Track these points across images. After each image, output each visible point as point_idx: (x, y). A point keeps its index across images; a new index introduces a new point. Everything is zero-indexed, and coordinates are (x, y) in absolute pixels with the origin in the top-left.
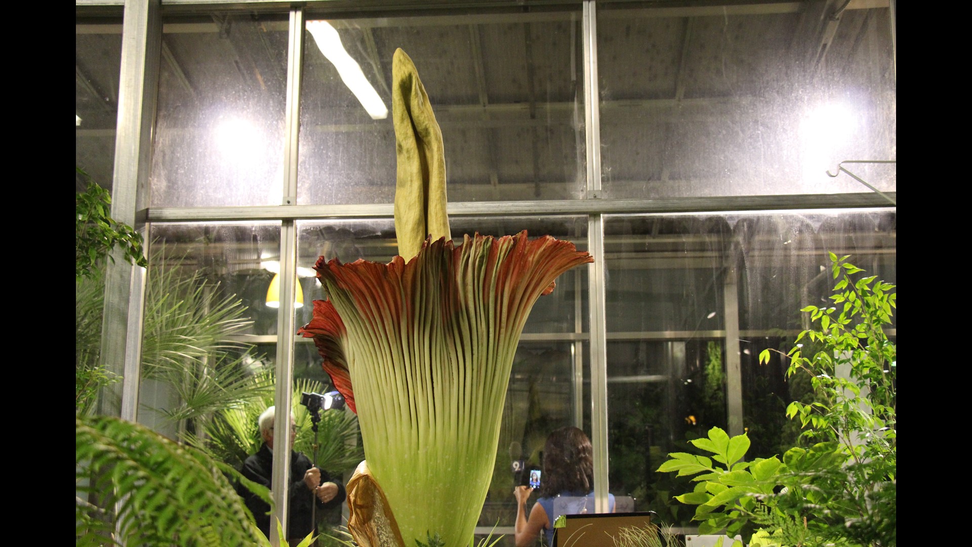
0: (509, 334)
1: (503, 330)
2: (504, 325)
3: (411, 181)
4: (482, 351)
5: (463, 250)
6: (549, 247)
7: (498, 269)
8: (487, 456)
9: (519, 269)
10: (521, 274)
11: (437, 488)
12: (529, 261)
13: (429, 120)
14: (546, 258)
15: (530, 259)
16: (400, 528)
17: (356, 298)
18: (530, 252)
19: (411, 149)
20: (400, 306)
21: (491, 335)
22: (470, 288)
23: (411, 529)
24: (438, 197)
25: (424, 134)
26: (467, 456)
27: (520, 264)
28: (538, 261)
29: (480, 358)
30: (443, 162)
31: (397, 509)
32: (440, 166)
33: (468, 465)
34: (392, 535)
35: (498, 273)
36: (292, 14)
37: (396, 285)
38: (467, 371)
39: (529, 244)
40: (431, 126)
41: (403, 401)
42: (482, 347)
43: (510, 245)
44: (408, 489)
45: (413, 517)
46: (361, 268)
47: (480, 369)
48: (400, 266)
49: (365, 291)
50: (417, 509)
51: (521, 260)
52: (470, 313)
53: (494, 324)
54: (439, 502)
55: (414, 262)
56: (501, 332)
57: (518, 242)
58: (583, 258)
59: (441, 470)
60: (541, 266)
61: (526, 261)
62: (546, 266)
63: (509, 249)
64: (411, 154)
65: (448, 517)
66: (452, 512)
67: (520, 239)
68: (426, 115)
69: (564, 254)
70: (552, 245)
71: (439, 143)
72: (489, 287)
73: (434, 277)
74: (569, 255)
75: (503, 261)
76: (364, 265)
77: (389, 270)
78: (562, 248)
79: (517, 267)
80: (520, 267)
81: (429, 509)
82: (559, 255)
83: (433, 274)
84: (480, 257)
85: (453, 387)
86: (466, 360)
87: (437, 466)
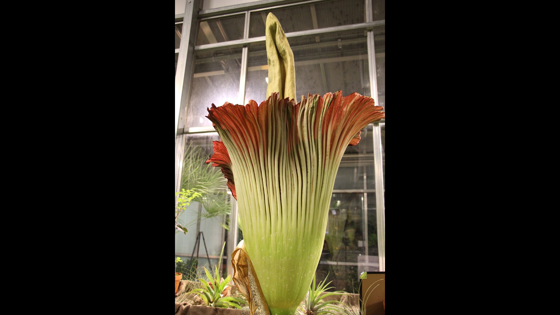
0: (331, 161)
1: (328, 157)
2: (328, 153)
3: (275, 77)
4: (314, 170)
5: (301, 105)
6: (357, 100)
7: (323, 116)
8: (317, 240)
9: (338, 117)
10: (338, 120)
11: (282, 260)
12: (344, 111)
13: (285, 46)
14: (355, 111)
15: (345, 109)
16: (260, 284)
17: (231, 135)
18: (345, 104)
19: (275, 60)
20: (258, 139)
21: (320, 160)
22: (305, 129)
23: (267, 286)
24: (290, 85)
25: (283, 54)
26: (303, 240)
27: (338, 113)
28: (350, 112)
29: (312, 175)
30: (293, 68)
31: (258, 272)
32: (292, 69)
33: (304, 245)
34: (256, 287)
35: (323, 119)
36: (244, 49)
37: (254, 124)
38: (303, 183)
39: (344, 99)
40: (287, 49)
41: (261, 201)
42: (314, 167)
43: (331, 99)
44: (264, 260)
45: (268, 278)
46: (228, 109)
47: (313, 182)
48: (255, 108)
49: (236, 129)
50: (270, 273)
51: (339, 110)
52: (306, 145)
53: (321, 153)
54: (285, 270)
55: (265, 106)
56: (327, 159)
57: (336, 97)
58: (379, 112)
59: (286, 248)
60: (352, 117)
61: (342, 111)
62: (355, 117)
63: (330, 101)
64: (275, 63)
65: (291, 279)
66: (294, 276)
67: (337, 95)
68: (284, 43)
69: (367, 108)
70: (359, 99)
71: (291, 56)
72: (318, 128)
73: (281, 122)
74: (370, 109)
75: (326, 110)
76: (230, 107)
77: (246, 110)
78: (365, 103)
79: (336, 115)
80: (338, 115)
81: (278, 274)
82: (364, 109)
83: (281, 119)
84: (311, 108)
85: (294, 193)
86: (303, 176)
87: (282, 245)
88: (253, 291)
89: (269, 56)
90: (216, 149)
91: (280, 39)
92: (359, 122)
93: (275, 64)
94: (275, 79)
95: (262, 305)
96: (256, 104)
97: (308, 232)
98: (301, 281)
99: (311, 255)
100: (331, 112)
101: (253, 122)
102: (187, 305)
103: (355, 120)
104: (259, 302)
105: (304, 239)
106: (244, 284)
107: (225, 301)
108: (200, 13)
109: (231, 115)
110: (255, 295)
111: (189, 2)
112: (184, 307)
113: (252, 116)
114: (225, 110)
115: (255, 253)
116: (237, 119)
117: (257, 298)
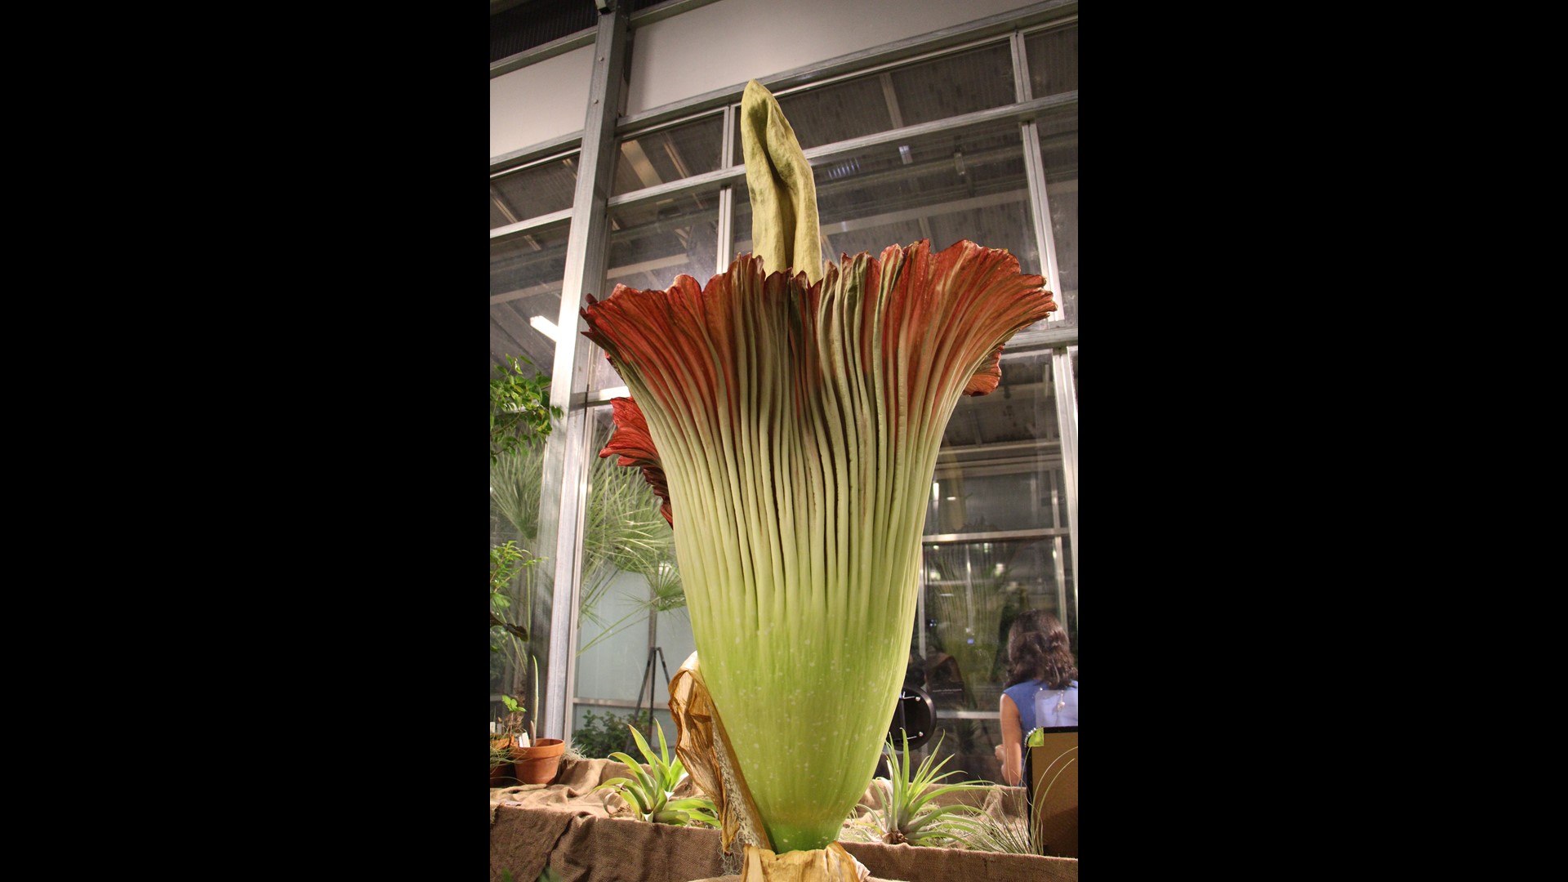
0: (915, 428)
1: (903, 419)
2: (903, 408)
3: (766, 230)
4: (866, 453)
5: (823, 285)
6: (970, 261)
7: (882, 307)
8: (886, 641)
9: (922, 308)
10: (925, 319)
11: (791, 697)
12: (938, 292)
13: (792, 152)
14: (969, 291)
15: (939, 288)
16: (740, 762)
17: (646, 374)
18: (938, 274)
19: (766, 189)
20: (714, 380)
21: (882, 427)
22: (837, 346)
23: (756, 766)
24: (805, 247)
25: (786, 172)
26: (845, 642)
27: (923, 299)
28: (954, 294)
29: (862, 467)
30: (813, 204)
31: (732, 730)
32: (809, 208)
33: (848, 656)
34: (732, 771)
35: (882, 315)
37: (697, 339)
38: (839, 489)
39: (934, 262)
40: (794, 159)
41: (728, 543)
42: (865, 446)
43: (899, 261)
44: (744, 697)
45: (757, 746)
46: (627, 305)
47: (865, 485)
48: (695, 298)
49: (654, 358)
50: (761, 733)
51: (924, 292)
52: (841, 388)
53: (885, 408)
54: (798, 722)
55: (721, 291)
56: (900, 422)
57: (913, 257)
58: (1036, 293)
59: (798, 665)
60: (962, 307)
61: (933, 293)
62: (971, 309)
63: (897, 268)
64: (766, 195)
65: (817, 749)
66: (824, 739)
67: (917, 251)
68: (787, 147)
69: (1001, 282)
70: (975, 258)
71: (806, 177)
72: (871, 342)
73: (774, 331)
74: (1011, 286)
75: (888, 292)
76: (632, 299)
77: (671, 302)
78: (994, 266)
79: (918, 306)
80: (922, 304)
81: (781, 734)
82: (992, 285)
83: (771, 324)
84: (850, 290)
85: (815, 518)
86: (837, 471)
87: (789, 659)
88: (726, 780)
89: (752, 181)
90: (621, 420)
91: (777, 138)
92: (987, 323)
93: (766, 199)
94: (766, 236)
95: (748, 818)
96: (696, 285)
97: (857, 622)
98: (845, 754)
99: (870, 683)
100: (904, 297)
101: (694, 334)
102: (589, 817)
103: (974, 316)
104: (742, 810)
105: (847, 639)
106: (706, 763)
107: (682, 807)
108: (620, 124)
109: (636, 321)
110: (731, 790)
111: (595, 101)
112: (580, 821)
113: (690, 318)
114: (620, 306)
115: (720, 682)
116: (654, 328)
117: (737, 799)
